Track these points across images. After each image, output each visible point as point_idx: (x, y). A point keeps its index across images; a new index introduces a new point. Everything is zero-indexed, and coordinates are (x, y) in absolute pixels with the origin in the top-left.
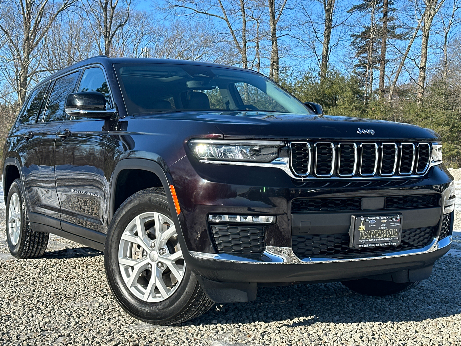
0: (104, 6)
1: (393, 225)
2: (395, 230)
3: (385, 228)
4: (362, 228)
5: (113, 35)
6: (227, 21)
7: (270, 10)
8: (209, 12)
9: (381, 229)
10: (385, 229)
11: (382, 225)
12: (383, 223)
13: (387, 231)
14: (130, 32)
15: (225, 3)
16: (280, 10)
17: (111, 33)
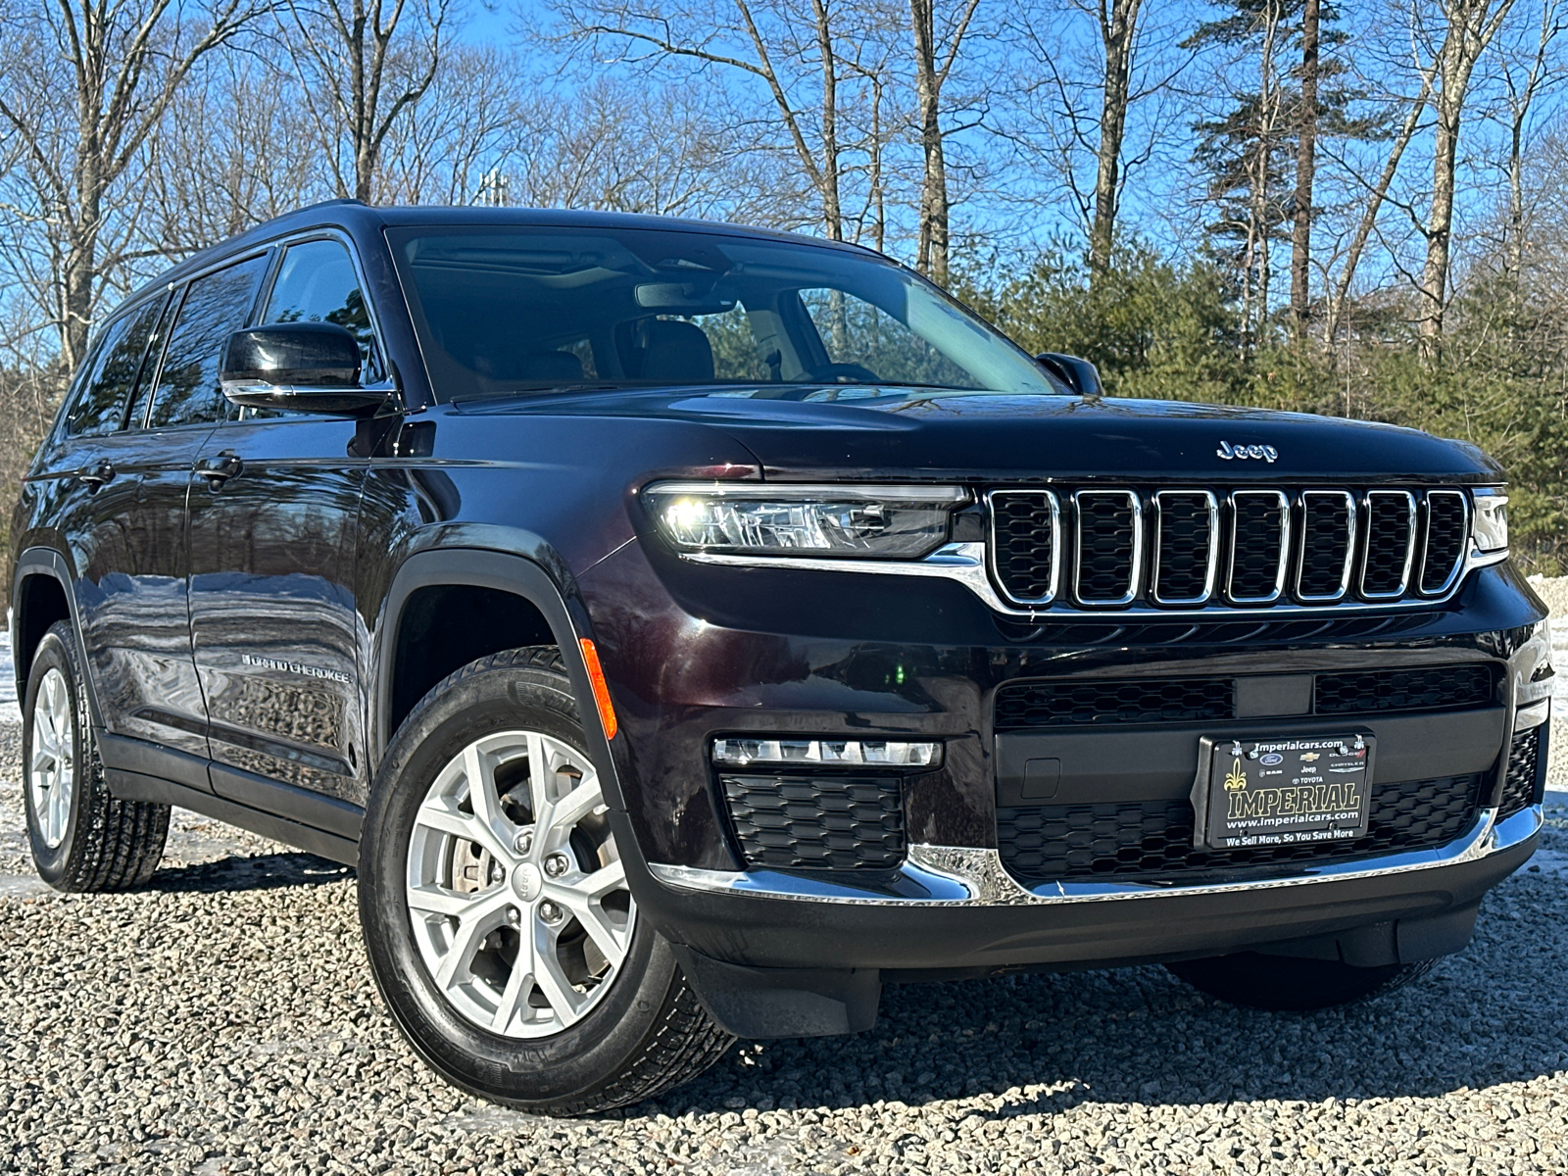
0: (351, 30)
1: (1342, 770)
2: (1349, 787)
3: (1313, 780)
4: (1235, 782)
6: (772, 79)
7: (917, 42)
8: (709, 50)
9: (1300, 784)
10: (1314, 785)
11: (1305, 770)
12: (1309, 764)
13: (1320, 789)
14: (441, 119)
15: (764, 18)
16: (952, 40)
17: (377, 124)
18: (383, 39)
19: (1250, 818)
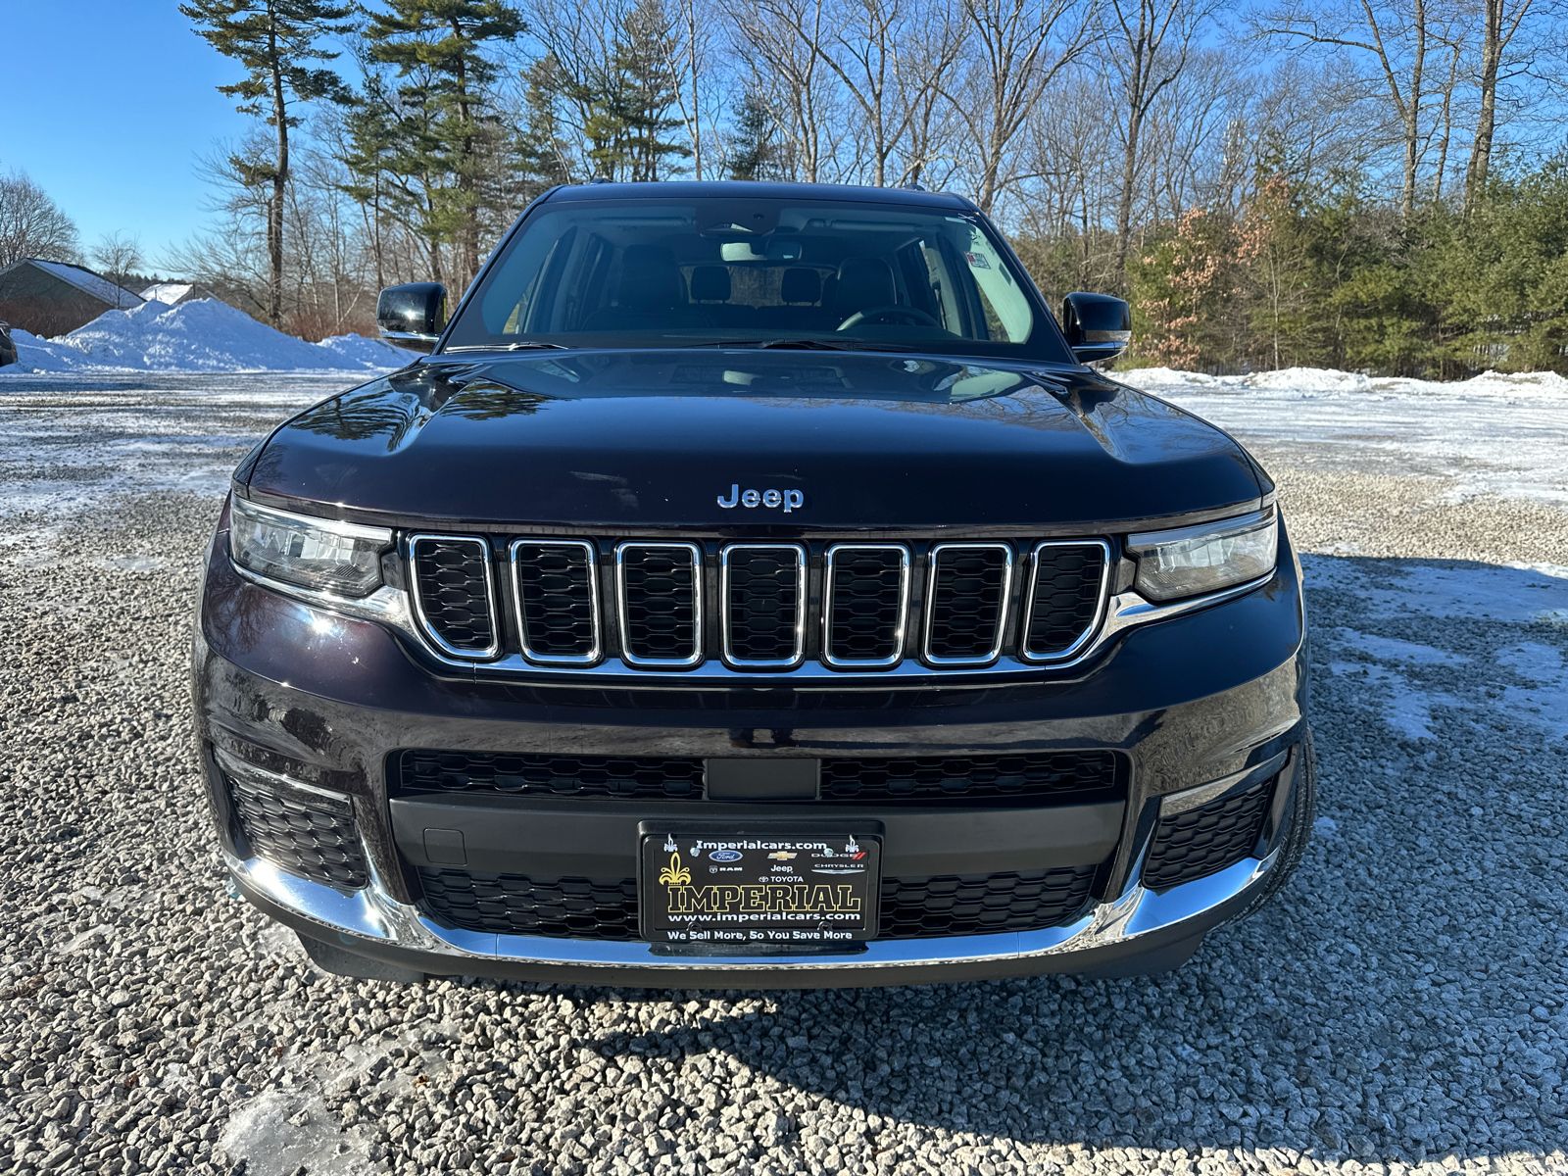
0: (1136, 45)
1: (831, 872)
2: (845, 891)
3: (790, 879)
4: (675, 876)
5: (1148, 102)
6: (1381, 53)
7: (1486, 19)
8: (1342, 38)
9: (770, 882)
10: (792, 884)
11: (776, 868)
12: (781, 863)
13: (801, 890)
14: (1191, 93)
15: (1382, 15)
16: (1515, 17)
17: (1145, 100)
18: (1152, 50)
19: (697, 912)
